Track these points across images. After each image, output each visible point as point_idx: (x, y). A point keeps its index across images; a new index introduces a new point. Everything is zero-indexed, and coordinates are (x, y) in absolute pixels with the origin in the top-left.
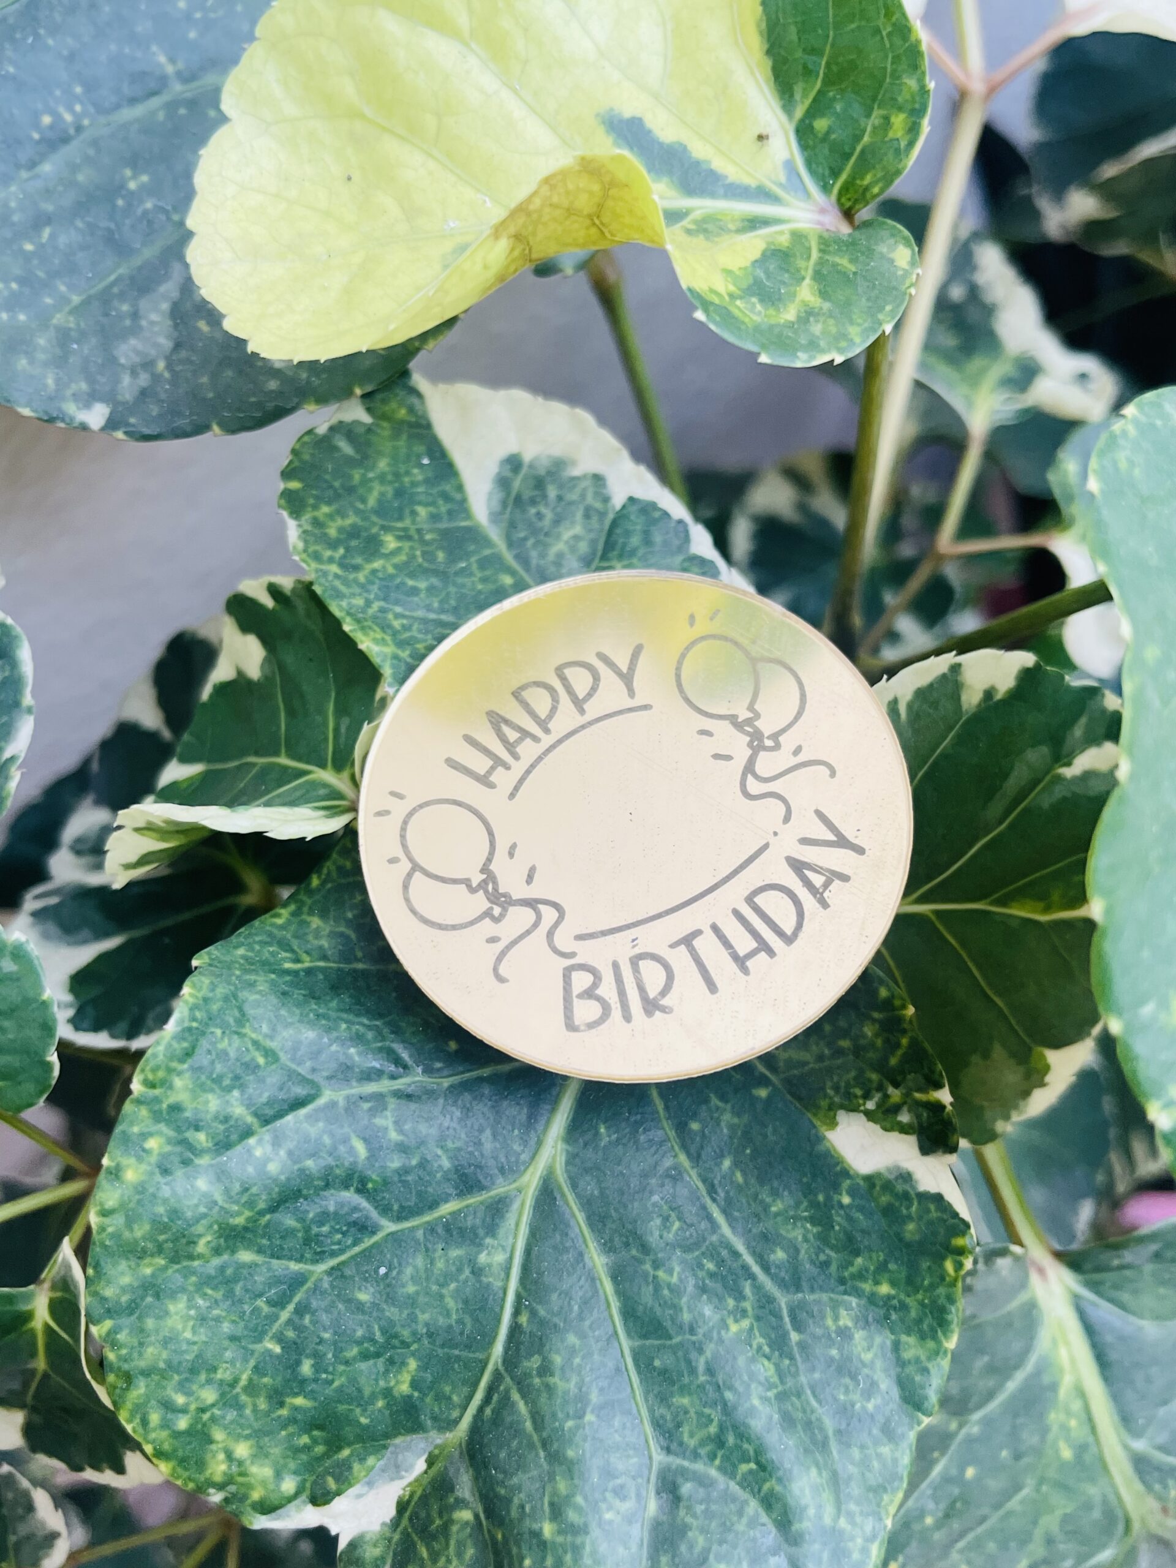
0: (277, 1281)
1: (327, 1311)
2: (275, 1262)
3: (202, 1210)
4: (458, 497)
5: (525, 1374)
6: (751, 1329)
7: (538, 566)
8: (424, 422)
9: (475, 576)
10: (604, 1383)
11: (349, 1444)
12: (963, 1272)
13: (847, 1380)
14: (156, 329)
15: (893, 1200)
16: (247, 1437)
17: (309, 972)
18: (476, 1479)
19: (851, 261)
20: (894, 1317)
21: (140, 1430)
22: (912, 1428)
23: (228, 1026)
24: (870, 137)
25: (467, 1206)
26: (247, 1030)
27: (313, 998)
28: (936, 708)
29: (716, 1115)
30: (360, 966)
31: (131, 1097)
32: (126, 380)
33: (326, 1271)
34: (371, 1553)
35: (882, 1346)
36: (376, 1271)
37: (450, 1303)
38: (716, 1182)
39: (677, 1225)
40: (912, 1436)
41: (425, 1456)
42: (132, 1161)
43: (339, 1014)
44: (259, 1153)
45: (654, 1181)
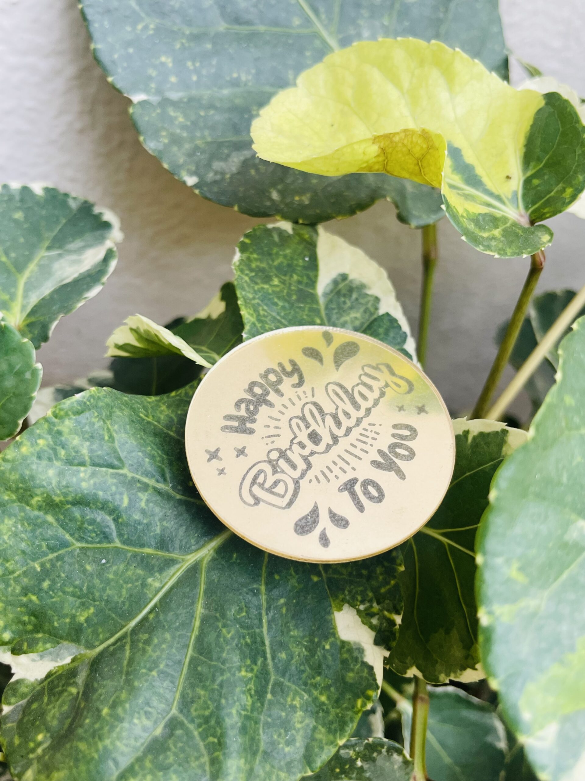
0: (57, 538)
1: (70, 565)
2: (61, 530)
3: (44, 483)
4: (313, 279)
5: (138, 640)
6: (251, 679)
8: (313, 244)
9: (305, 312)
10: (171, 663)
11: (44, 632)
12: (364, 709)
13: (282, 731)
14: (234, 164)
15: (349, 658)
17: (149, 422)
18: (88, 676)
20: (321, 714)
22: (300, 772)
23: (101, 415)
24: (555, 193)
25: (157, 554)
26: (108, 422)
27: (144, 431)
29: (289, 578)
30: (172, 433)
32: (211, 174)
33: (79, 548)
34: (23, 689)
35: (307, 725)
36: (101, 560)
37: (124, 592)
38: (272, 607)
39: (244, 614)
40: (300, 776)
41: (72, 657)
42: (29, 444)
43: (150, 443)
44: (82, 475)
45: (245, 589)
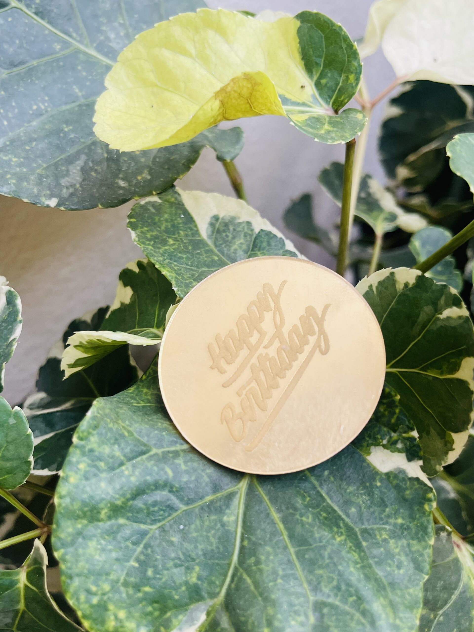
0: (136, 533)
1: (158, 546)
2: (135, 525)
3: (103, 496)
4: (195, 229)
5: (249, 566)
6: (345, 540)
7: (227, 254)
8: (180, 203)
9: (203, 255)
10: (284, 566)
11: (170, 609)
12: (433, 509)
13: (389, 561)
14: (76, 175)
15: (398, 482)
16: (123, 608)
17: (144, 406)
18: (230, 617)
20: (406, 533)
21: (76, 603)
22: (420, 581)
23: (112, 419)
24: (342, 83)
25: (217, 497)
27: (147, 414)
28: (388, 290)
31: (73, 445)
32: (65, 190)
33: (156, 529)
35: (402, 546)
36: (179, 528)
37: (212, 539)
38: (322, 481)
39: (308, 499)
40: (421, 584)
41: (205, 612)
42: (73, 473)
44: (126, 473)
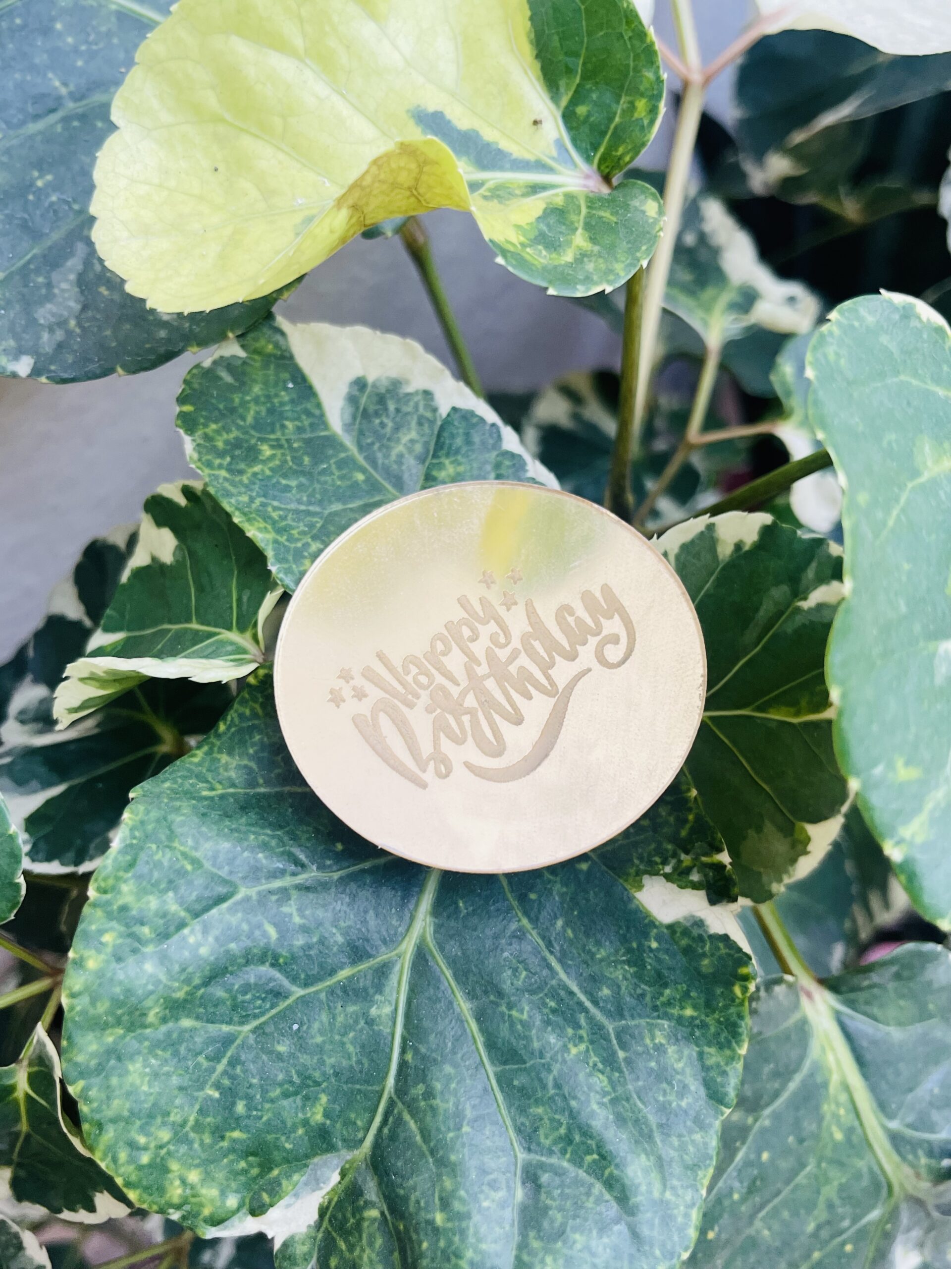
0: (211, 1041)
1: (254, 1061)
2: (211, 1027)
3: (150, 987)
4: (318, 413)
5: (413, 1099)
6: (587, 1050)
7: (383, 465)
8: (286, 355)
9: (334, 474)
10: (475, 1101)
11: (279, 1165)
12: (748, 995)
13: (664, 1085)
14: (66, 295)
15: (690, 943)
16: (197, 1166)
17: (222, 797)
18: (380, 1184)
19: (612, 214)
20: (697, 1033)
21: (112, 1166)
22: (717, 1119)
23: (161, 842)
24: (620, 117)
25: (359, 971)
26: (176, 844)
27: (227, 817)
28: (699, 559)
29: (549, 886)
30: (262, 790)
31: (88, 902)
32: (46, 336)
33: (251, 1031)
34: (300, 1250)
35: (690, 1057)
36: (291, 1028)
37: (350, 1048)
38: (552, 939)
39: (524, 974)
40: (717, 1124)
41: (339, 1170)
42: (92, 952)
43: (248, 828)
44: (192, 940)
45: (503, 941)
